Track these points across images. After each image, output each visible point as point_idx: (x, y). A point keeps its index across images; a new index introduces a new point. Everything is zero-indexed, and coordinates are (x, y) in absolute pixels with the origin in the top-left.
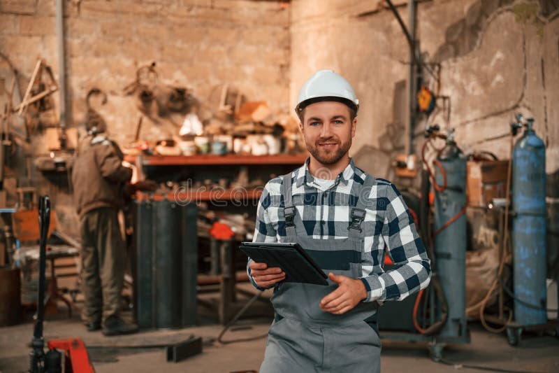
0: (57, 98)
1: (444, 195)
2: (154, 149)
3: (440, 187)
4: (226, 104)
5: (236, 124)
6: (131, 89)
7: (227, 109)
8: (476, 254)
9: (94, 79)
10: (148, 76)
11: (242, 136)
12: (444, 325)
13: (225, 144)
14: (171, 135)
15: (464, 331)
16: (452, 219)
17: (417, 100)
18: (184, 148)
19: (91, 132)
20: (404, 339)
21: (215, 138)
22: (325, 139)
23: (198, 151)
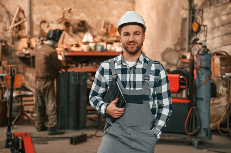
0: (27, 24)
1: (201, 70)
2: (70, 48)
3: (198, 67)
4: (104, 28)
5: (108, 37)
6: (60, 21)
7: (104, 30)
8: (217, 99)
9: (43, 16)
10: (68, 15)
11: (111, 43)
12: (199, 131)
13: (103, 46)
14: (78, 42)
15: (209, 134)
16: (204, 82)
17: (192, 27)
18: (84, 48)
19: (40, 40)
20: (180, 137)
21: (99, 44)
22: (131, 42)
23: (90, 49)
